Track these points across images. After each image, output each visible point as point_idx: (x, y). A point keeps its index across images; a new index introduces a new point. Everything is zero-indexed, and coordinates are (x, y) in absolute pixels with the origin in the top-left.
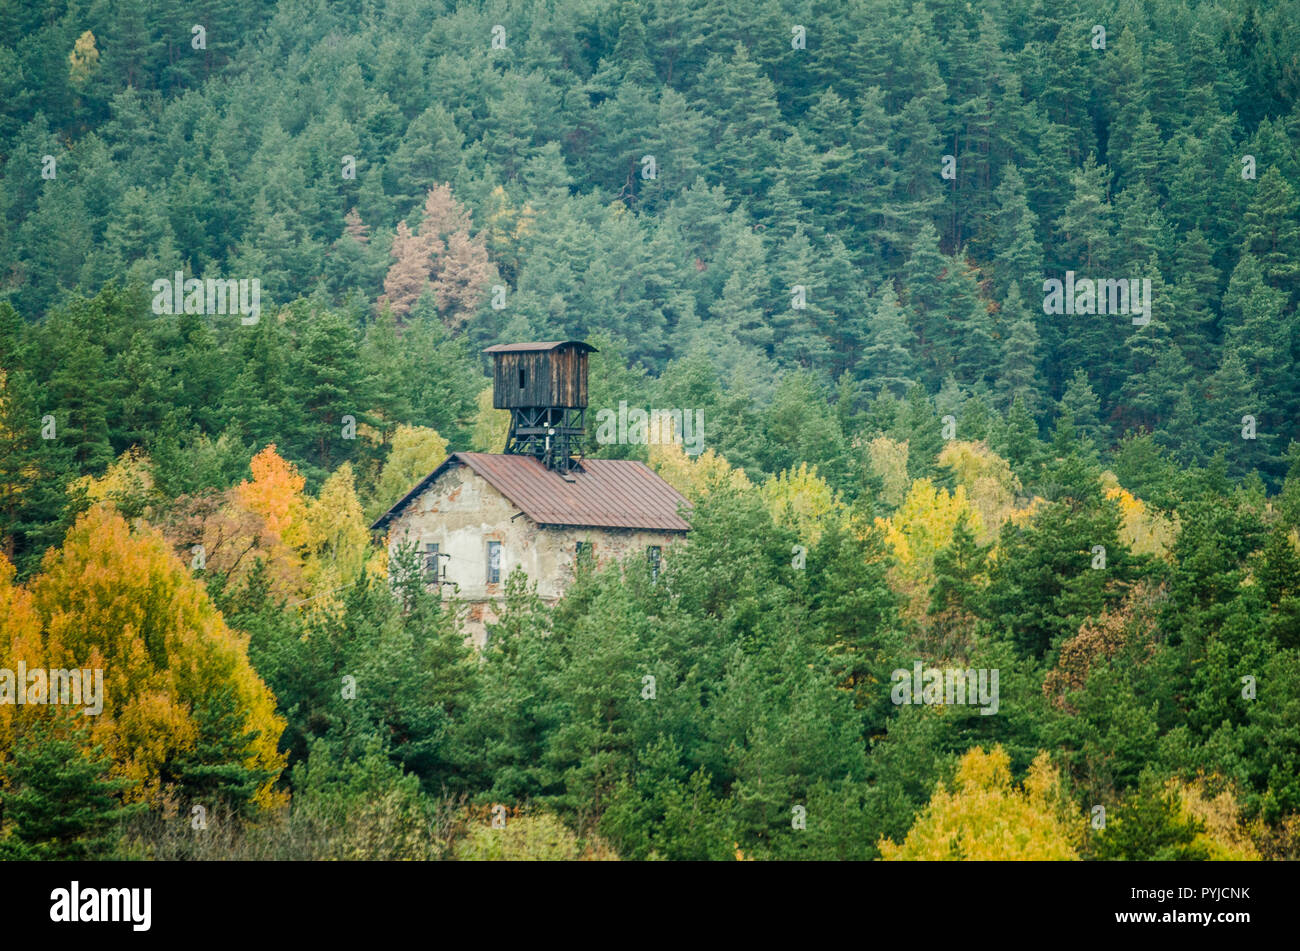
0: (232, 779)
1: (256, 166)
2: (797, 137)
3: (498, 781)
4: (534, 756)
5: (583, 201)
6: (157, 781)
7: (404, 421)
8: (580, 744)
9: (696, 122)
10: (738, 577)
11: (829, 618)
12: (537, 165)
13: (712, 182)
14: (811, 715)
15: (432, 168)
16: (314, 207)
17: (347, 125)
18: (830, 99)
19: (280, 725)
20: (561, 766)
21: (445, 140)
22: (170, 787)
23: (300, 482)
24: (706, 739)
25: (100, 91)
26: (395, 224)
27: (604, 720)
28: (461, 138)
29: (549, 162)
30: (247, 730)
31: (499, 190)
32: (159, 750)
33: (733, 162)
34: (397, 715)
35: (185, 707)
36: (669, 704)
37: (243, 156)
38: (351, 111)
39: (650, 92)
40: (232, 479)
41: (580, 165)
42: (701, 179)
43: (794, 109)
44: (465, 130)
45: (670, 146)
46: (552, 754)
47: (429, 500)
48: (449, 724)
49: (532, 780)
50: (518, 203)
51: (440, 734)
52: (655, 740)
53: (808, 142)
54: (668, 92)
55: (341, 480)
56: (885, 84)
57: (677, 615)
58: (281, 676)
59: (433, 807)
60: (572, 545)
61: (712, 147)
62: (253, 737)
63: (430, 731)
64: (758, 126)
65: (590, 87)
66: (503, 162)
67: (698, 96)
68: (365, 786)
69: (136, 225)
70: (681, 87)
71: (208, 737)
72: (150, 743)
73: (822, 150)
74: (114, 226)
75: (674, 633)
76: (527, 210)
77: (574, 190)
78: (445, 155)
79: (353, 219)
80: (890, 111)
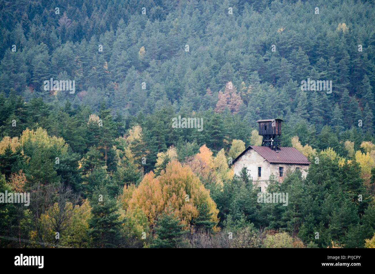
0: (207, 224)
1: (185, 78)
2: (314, 69)
3: (270, 224)
4: (279, 218)
5: (263, 85)
6: (190, 225)
7: (234, 138)
8: (290, 216)
9: (290, 66)
10: (325, 175)
11: (348, 185)
12: (252, 76)
13: (294, 80)
14: (346, 208)
15: (227, 78)
16: (199, 87)
17: (206, 68)
18: (322, 60)
19: (218, 211)
20: (285, 221)
21: (230, 71)
22: (192, 226)
23: (211, 153)
24: (320, 214)
25: (146, 61)
26: (219, 91)
27: (296, 210)
28: (234, 70)
29: (255, 76)
30: (210, 213)
31: (243, 83)
32: (190, 217)
33: (299, 75)
34: (245, 209)
35: (196, 207)
36: (311, 206)
37: (182, 76)
38: (207, 64)
39: (278, 59)
40: (195, 152)
41: (262, 76)
42: (291, 79)
43: (313, 62)
44: (235, 68)
45: (284, 72)
46: (283, 218)
47: (244, 157)
48: (257, 211)
49: (278, 224)
50: (247, 86)
51: (255, 213)
52: (308, 214)
53: (317, 70)
54: (283, 59)
55: (222, 152)
56: (335, 56)
57: (312, 185)
58: (217, 200)
59: (258, 231)
60: (278, 167)
61: (293, 71)
62: (212, 214)
63: (253, 213)
64: (305, 66)
65: (264, 58)
66: (244, 76)
67: (290, 59)
68: (241, 226)
69: (158, 92)
70: (286, 57)
71: (201, 214)
72: (188, 216)
73: (320, 72)
74: (152, 92)
75: (312, 189)
76: (250, 87)
77: (261, 82)
78: (230, 74)
79: (209, 90)
80: (336, 62)
